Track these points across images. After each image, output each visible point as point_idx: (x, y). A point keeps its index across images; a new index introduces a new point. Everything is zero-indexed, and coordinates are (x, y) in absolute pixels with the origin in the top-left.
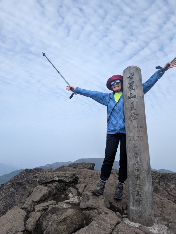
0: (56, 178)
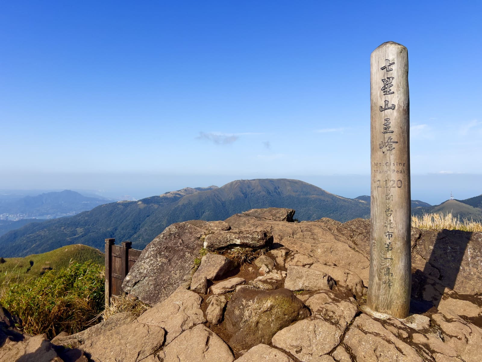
0: (236, 240)
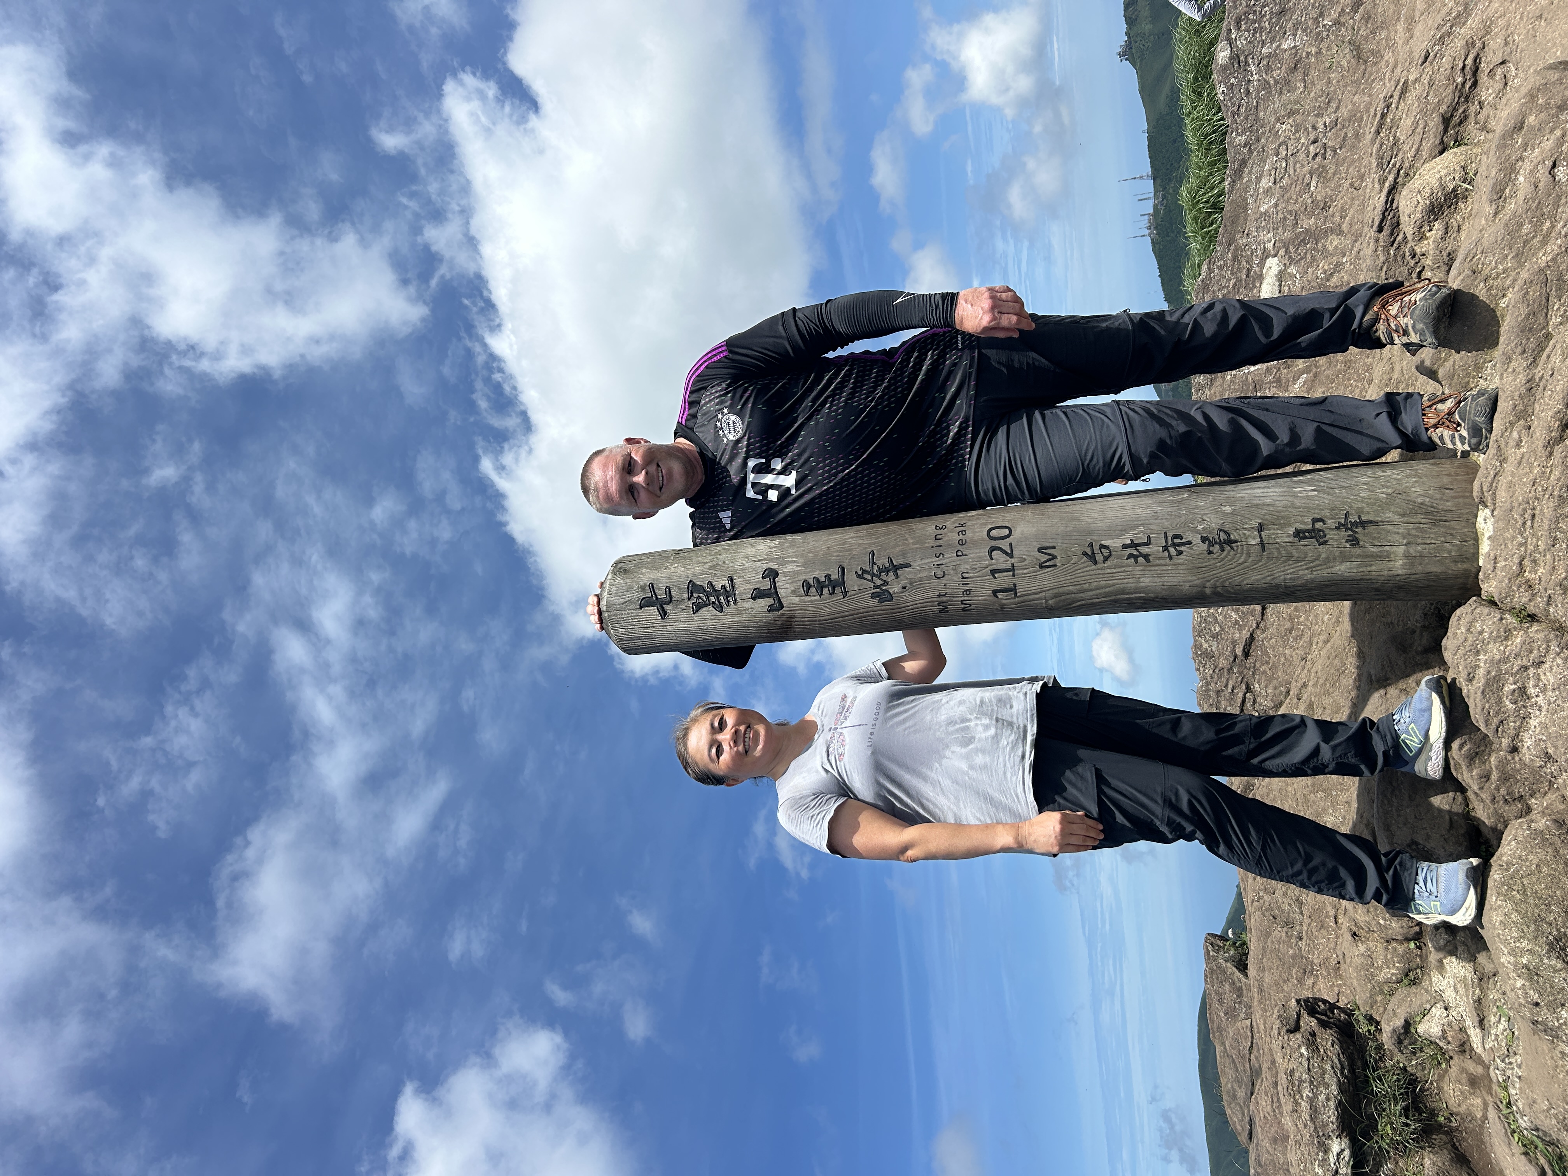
0: (1332, 1160)
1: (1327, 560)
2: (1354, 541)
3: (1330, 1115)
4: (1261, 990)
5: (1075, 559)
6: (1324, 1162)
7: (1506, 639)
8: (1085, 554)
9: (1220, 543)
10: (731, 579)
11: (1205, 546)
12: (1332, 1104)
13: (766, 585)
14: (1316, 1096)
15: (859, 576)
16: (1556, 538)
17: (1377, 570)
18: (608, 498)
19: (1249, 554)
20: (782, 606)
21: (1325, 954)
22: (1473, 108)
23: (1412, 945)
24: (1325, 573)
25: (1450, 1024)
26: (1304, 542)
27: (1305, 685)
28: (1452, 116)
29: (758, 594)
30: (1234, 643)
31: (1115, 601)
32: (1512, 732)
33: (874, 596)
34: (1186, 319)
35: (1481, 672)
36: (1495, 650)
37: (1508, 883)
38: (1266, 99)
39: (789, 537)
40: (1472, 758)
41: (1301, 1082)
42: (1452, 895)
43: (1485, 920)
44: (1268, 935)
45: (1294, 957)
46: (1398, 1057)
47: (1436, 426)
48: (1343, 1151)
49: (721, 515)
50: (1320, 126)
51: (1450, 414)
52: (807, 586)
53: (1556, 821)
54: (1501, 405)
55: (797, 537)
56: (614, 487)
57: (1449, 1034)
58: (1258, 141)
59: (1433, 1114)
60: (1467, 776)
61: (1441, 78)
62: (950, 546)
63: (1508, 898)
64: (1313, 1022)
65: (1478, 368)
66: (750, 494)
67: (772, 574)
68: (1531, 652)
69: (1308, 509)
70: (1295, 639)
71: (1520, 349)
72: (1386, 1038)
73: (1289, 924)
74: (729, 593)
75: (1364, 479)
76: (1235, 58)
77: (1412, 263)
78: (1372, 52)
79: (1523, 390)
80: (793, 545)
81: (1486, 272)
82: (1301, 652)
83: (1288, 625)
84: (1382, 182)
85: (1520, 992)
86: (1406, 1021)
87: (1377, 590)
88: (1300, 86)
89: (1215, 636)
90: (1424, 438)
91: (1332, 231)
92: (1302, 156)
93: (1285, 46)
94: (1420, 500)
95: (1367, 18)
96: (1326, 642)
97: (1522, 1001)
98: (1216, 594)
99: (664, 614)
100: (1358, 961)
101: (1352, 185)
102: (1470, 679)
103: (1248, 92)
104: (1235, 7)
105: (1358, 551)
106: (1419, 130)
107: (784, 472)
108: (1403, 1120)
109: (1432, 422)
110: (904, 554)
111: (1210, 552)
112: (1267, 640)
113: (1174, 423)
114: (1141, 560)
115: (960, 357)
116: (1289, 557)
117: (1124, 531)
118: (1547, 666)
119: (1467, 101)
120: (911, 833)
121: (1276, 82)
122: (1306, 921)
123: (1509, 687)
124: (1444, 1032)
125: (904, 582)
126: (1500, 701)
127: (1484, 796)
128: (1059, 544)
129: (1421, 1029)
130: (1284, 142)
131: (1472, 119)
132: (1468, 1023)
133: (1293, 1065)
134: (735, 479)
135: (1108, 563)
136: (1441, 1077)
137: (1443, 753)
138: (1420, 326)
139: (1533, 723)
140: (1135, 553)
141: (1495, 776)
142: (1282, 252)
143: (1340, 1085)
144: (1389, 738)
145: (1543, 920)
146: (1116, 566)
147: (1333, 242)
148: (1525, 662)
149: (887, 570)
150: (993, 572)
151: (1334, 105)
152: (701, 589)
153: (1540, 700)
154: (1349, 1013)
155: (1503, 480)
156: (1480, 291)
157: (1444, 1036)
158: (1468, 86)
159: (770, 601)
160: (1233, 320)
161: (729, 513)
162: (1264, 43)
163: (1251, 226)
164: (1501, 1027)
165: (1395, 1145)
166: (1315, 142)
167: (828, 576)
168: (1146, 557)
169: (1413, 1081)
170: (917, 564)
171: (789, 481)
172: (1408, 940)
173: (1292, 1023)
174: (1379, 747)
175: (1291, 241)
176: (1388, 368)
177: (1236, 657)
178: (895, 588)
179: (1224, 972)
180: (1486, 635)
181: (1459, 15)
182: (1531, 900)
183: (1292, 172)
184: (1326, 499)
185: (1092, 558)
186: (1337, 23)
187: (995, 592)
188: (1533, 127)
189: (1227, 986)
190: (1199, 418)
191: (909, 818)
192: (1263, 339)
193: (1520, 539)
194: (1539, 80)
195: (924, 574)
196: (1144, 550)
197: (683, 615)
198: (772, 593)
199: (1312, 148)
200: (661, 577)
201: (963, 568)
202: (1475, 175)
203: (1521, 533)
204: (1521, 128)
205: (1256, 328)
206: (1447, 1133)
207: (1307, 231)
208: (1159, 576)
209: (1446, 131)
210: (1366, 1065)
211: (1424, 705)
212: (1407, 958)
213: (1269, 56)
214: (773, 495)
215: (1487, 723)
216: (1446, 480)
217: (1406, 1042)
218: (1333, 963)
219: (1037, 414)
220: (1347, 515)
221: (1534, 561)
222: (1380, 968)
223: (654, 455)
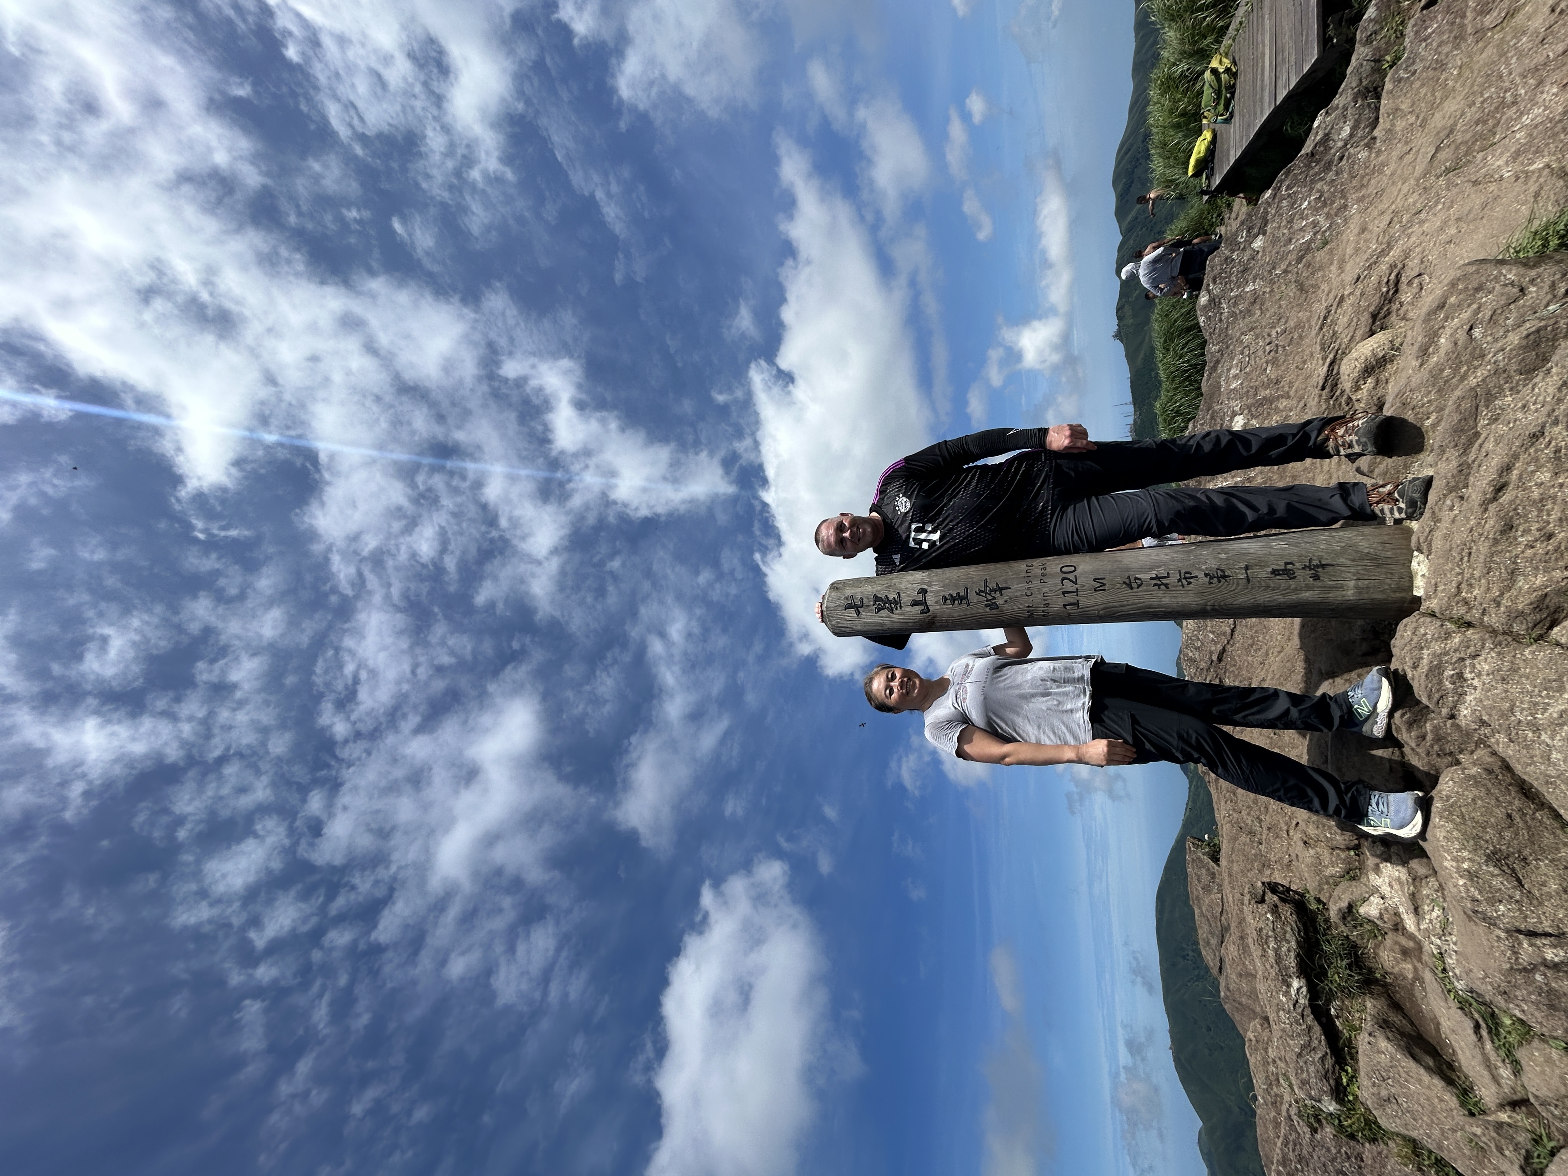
1: (1296, 589)
2: (1316, 577)
3: (1291, 962)
4: (1230, 875)
5: (1118, 586)
6: (1287, 994)
7: (1446, 639)
8: (1125, 583)
9: (1218, 577)
10: (899, 593)
11: (1207, 579)
12: (1292, 954)
13: (920, 597)
14: (1279, 948)
15: (977, 594)
16: (1490, 568)
17: (1333, 596)
18: (829, 545)
19: (1238, 585)
20: (929, 611)
21: (1280, 855)
22: (1395, 306)
23: (1352, 853)
24: (1294, 597)
25: (1386, 909)
26: (1278, 577)
27: (1264, 680)
28: (1379, 313)
29: (915, 603)
30: (1211, 653)
31: (1145, 613)
32: (1451, 705)
33: (986, 606)
34: (1191, 442)
35: (1425, 662)
36: (1437, 647)
37: (1450, 810)
38: (1234, 322)
39: (934, 571)
40: (1410, 724)
41: (1268, 937)
42: (1401, 815)
43: (1428, 835)
44: (1236, 839)
45: (1255, 855)
46: (1342, 928)
47: (1378, 503)
48: (1301, 987)
49: (894, 557)
50: (1274, 334)
51: (1390, 494)
52: (945, 599)
53: (1486, 769)
54: (1435, 484)
55: (939, 571)
56: (832, 539)
57: (1386, 917)
58: (1227, 347)
59: (1371, 971)
60: (1404, 736)
61: (1370, 290)
62: (1036, 577)
63: (1448, 820)
64: (1276, 898)
65: (1406, 467)
66: (912, 544)
67: (924, 592)
68: (1468, 647)
69: (1282, 556)
70: (1255, 651)
71: (1453, 444)
72: (1333, 913)
73: (1252, 833)
74: (897, 602)
75: (1323, 538)
76: (1212, 301)
77: (1347, 408)
78: (1312, 286)
79: (1455, 472)
80: (937, 575)
81: (1414, 403)
82: (1260, 659)
83: (1250, 642)
84: (1324, 359)
85: (1462, 889)
86: (1349, 904)
87: (1332, 610)
88: (1258, 313)
89: (1197, 648)
90: (1368, 511)
91: (1282, 396)
92: (1260, 353)
93: (1248, 290)
94: (1366, 551)
95: (1308, 265)
96: (1280, 652)
97: (1463, 895)
98: (1214, 610)
99: (858, 613)
100: (1309, 860)
101: (1297, 367)
102: (1415, 667)
103: (1221, 320)
104: (1212, 270)
105: (1319, 584)
106: (1354, 323)
107: (934, 531)
108: (1348, 972)
109: (1375, 500)
110: (1006, 581)
111: (1210, 583)
112: (1236, 651)
113: (1186, 501)
114: (1162, 587)
115: (1044, 467)
116: (1268, 587)
117: (1151, 569)
118: (1481, 658)
119: (1390, 302)
120: (1007, 748)
121: (1241, 312)
122: (1265, 832)
123: (1449, 672)
124: (1381, 914)
125: (1006, 598)
126: (1441, 682)
127: (1419, 750)
128: (1107, 576)
129: (1362, 910)
130: (1247, 346)
131: (1394, 314)
132: (1401, 909)
133: (1262, 925)
134: (904, 537)
135: (1140, 589)
136: (1377, 946)
137: (1386, 720)
138: (1363, 440)
139: (1469, 698)
140: (1159, 583)
141: (1429, 737)
142: (1246, 412)
143: (1298, 942)
144: (1344, 707)
145: (1480, 838)
146: (1146, 591)
147: (1283, 403)
148: (1462, 655)
149: (995, 591)
150: (1064, 593)
151: (1283, 320)
152: (881, 599)
153: (1476, 682)
154: (1302, 895)
155: (1438, 535)
156: (1409, 416)
157: (1381, 917)
158: (1391, 293)
159: (922, 607)
160: (1224, 441)
161: (899, 556)
162: (1232, 290)
163: (1224, 398)
164: (1434, 914)
165: (1342, 989)
166: (1269, 344)
167: (958, 593)
168: (1166, 585)
169: (1354, 947)
170: (1014, 587)
171: (936, 537)
172: (1349, 849)
173: (1259, 897)
174: (1336, 713)
175: (1253, 405)
176: (1327, 476)
177: (1212, 661)
178: (1000, 602)
179: (1201, 861)
180: (1429, 636)
181: (1383, 250)
182: (1469, 823)
183: (1253, 363)
184: (1295, 550)
185: (1129, 585)
186: (1285, 271)
187: (1065, 606)
188: (1453, 305)
189: (1204, 871)
190: (1204, 498)
191: (1007, 739)
192: (1245, 453)
193: (1457, 570)
194: (1459, 273)
195: (1018, 594)
196: (1165, 581)
197: (870, 614)
198: (923, 603)
199: (1268, 348)
200: (858, 592)
201: (1044, 590)
202: (1401, 345)
203: (1458, 566)
204: (1443, 306)
205: (1240, 447)
206: (1383, 986)
207: (1264, 398)
208: (1175, 597)
209: (1374, 322)
210: (1316, 932)
211: (1375, 686)
212: (1348, 861)
213: (1236, 297)
214: (925, 546)
215: (1429, 697)
216: (1386, 538)
217: (1349, 919)
218: (1286, 861)
219: (1094, 498)
220: (1310, 560)
221: (1471, 585)
222: (1327, 867)
223: (856, 522)
